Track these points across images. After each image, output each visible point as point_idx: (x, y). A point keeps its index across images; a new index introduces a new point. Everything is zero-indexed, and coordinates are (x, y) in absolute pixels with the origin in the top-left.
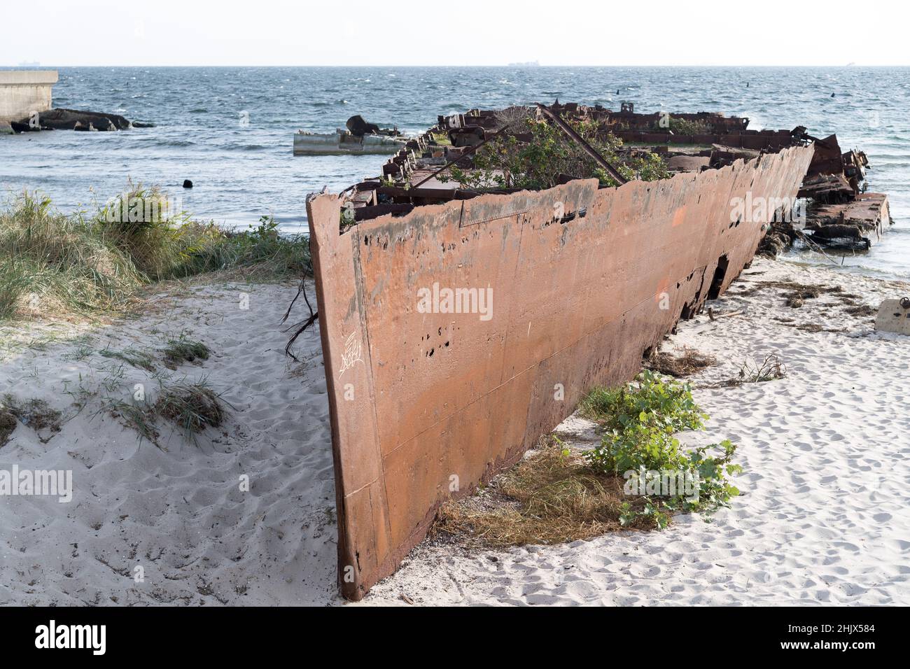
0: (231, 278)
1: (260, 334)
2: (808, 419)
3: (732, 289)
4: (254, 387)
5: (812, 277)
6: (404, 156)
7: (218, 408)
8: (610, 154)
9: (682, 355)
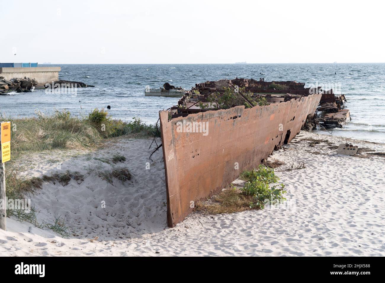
0: (130, 137)
1: (141, 154)
2: (311, 180)
3: (292, 141)
4: (140, 169)
5: (319, 137)
6: (184, 98)
7: (129, 174)
8: (249, 98)
9: (274, 161)
